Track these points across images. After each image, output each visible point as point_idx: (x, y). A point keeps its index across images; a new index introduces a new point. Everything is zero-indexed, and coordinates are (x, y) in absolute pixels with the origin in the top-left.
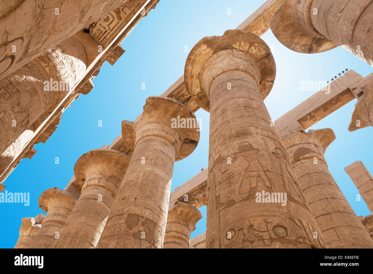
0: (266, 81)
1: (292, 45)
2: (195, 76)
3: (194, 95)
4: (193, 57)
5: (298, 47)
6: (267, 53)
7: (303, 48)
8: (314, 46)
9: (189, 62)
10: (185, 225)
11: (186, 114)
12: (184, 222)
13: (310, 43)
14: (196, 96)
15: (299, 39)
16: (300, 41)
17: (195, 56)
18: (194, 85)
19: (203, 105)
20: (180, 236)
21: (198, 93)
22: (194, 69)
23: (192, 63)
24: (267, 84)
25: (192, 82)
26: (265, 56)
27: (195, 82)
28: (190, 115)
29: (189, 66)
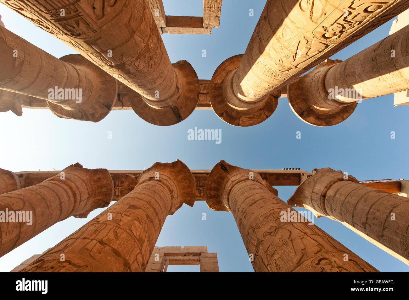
0: (264, 112)
1: (294, 102)
2: (226, 71)
3: (213, 83)
4: (235, 59)
5: (296, 107)
6: (277, 95)
7: (299, 109)
8: (305, 113)
9: (230, 60)
10: (88, 192)
11: (196, 90)
12: (91, 190)
13: (304, 109)
14: (213, 85)
15: (300, 102)
16: (299, 103)
17: (237, 60)
18: (220, 76)
19: (213, 95)
20: (76, 192)
21: (217, 84)
22: (229, 67)
23: (231, 62)
24: (263, 115)
25: (220, 73)
26: (275, 96)
27: (222, 75)
28: (197, 94)
29: (228, 62)
